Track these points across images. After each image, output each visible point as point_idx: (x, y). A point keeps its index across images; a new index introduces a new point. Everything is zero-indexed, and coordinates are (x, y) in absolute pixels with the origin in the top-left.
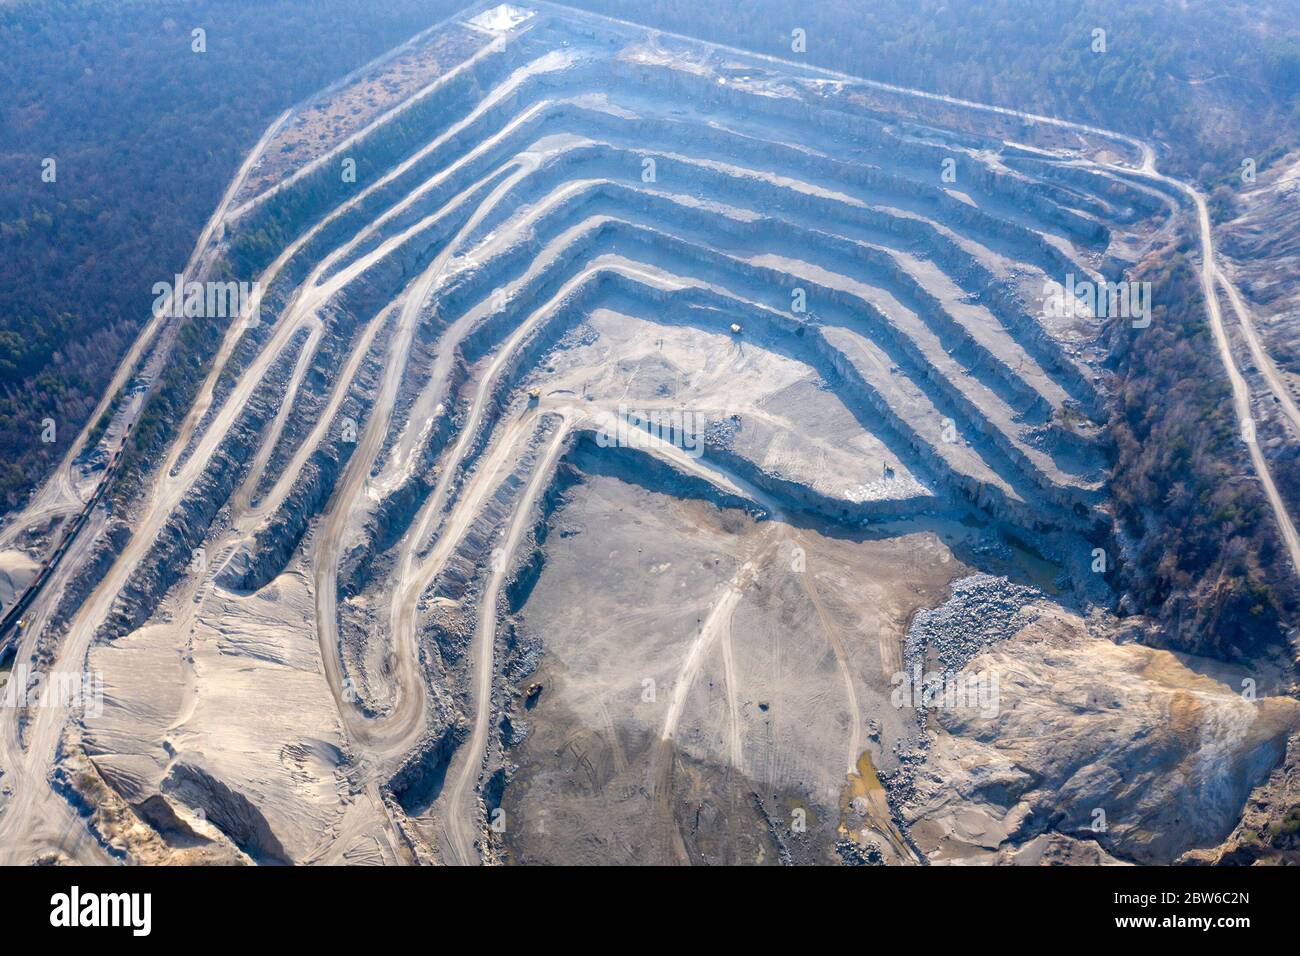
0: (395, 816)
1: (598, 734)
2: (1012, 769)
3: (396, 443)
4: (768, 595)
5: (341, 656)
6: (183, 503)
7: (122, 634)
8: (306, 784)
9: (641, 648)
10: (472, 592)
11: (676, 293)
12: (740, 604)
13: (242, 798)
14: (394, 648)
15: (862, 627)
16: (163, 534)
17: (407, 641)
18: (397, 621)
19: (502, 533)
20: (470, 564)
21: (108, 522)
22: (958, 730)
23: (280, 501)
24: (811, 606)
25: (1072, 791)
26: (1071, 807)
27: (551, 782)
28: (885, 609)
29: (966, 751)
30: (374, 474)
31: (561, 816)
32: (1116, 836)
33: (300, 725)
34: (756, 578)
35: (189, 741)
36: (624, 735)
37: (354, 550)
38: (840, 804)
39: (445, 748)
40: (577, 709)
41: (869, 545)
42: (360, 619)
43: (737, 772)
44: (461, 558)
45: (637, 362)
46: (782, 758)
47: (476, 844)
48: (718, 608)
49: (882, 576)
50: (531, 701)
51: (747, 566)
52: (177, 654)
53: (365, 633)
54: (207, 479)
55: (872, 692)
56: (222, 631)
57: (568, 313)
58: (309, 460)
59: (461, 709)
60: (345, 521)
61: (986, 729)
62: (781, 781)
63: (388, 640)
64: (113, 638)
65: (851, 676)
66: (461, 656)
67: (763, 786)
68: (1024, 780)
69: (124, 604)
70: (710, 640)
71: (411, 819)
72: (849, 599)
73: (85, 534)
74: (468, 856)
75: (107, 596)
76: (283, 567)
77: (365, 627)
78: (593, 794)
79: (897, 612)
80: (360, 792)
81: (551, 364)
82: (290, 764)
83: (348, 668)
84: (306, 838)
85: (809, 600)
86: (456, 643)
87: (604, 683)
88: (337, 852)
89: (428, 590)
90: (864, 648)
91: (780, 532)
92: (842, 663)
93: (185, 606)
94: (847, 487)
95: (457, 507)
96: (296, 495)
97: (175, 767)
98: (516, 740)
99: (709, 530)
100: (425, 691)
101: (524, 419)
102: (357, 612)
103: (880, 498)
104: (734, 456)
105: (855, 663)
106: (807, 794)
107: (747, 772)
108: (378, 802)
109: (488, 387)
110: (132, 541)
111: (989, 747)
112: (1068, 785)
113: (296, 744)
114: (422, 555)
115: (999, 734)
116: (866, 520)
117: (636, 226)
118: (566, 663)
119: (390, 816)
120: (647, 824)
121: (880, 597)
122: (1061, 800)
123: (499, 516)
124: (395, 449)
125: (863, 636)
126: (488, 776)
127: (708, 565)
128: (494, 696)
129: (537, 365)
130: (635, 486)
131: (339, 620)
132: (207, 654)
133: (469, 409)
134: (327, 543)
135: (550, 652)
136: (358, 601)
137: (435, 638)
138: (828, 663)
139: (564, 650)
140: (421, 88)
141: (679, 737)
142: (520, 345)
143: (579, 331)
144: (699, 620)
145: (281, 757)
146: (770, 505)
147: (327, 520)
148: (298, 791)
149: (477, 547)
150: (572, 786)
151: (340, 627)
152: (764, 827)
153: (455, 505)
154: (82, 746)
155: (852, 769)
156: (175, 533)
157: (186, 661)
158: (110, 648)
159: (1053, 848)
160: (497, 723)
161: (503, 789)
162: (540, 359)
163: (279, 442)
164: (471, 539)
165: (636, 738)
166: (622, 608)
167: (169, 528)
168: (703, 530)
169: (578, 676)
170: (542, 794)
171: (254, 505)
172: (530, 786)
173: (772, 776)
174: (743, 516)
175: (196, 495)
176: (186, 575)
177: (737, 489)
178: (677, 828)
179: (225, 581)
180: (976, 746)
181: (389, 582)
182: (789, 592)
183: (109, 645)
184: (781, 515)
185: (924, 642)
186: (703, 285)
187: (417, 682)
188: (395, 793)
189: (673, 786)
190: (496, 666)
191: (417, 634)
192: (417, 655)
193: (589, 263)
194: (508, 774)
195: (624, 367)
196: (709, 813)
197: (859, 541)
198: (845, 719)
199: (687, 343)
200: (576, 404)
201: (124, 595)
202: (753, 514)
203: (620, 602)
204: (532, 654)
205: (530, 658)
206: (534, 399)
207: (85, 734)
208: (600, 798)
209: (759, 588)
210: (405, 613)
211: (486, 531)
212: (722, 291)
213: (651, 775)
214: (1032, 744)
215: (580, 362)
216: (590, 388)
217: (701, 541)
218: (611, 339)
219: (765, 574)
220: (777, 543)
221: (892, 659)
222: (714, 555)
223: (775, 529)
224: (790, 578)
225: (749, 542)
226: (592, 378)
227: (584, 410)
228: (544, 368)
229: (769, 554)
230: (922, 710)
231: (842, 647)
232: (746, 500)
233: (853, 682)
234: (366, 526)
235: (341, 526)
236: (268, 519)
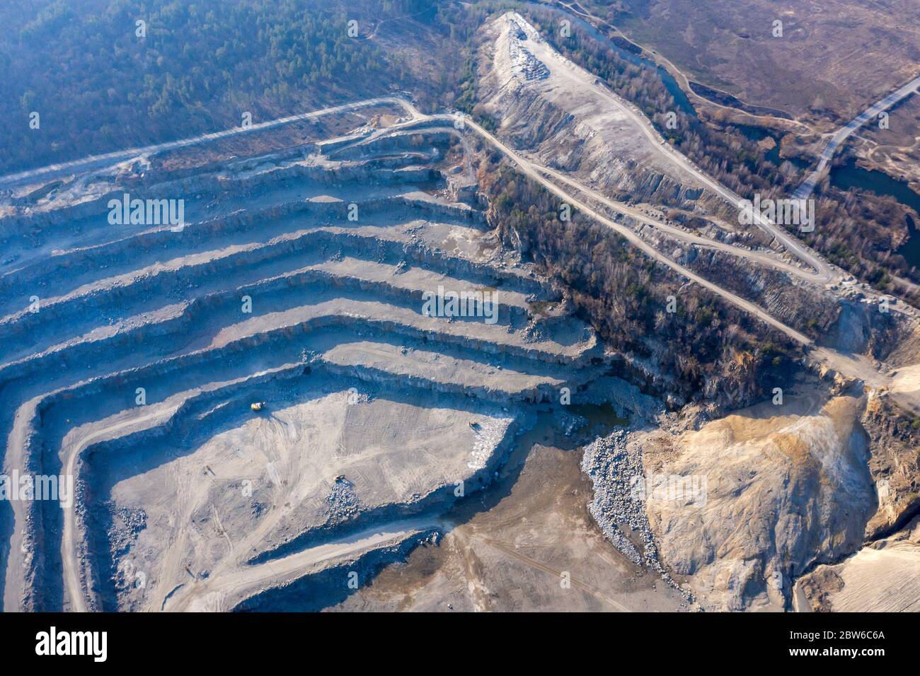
2: (744, 565)
4: (508, 595)
11: (175, 416)
15: (578, 555)
22: (693, 570)
24: (539, 573)
25: (784, 547)
26: (791, 556)
28: (574, 527)
29: (711, 578)
32: (827, 551)
34: (487, 592)
41: (517, 488)
45: (207, 504)
49: (546, 505)
51: (472, 587)
55: (632, 595)
57: (92, 517)
61: (705, 551)
65: (612, 597)
68: (756, 565)
72: (551, 541)
79: (581, 521)
81: (129, 578)
85: (532, 569)
90: (596, 569)
91: (461, 537)
92: (597, 594)
94: (465, 461)
99: (417, 588)
103: (491, 450)
104: (373, 511)
105: (604, 585)
111: (718, 561)
112: (778, 545)
115: (713, 548)
116: (497, 473)
117: (73, 387)
121: (563, 521)
122: (783, 557)
125: (587, 561)
129: (120, 590)
138: (593, 605)
142: (85, 589)
143: (119, 523)
146: (432, 522)
159: (808, 590)
162: (114, 582)
168: (414, 593)
174: (424, 550)
177: (400, 534)
180: (711, 569)
182: (517, 578)
184: (447, 524)
185: (615, 527)
186: (193, 393)
193: (61, 454)
195: (202, 519)
197: (508, 493)
199: (230, 451)
200: (198, 592)
202: (430, 542)
209: (496, 596)
212: (214, 386)
214: (738, 537)
215: (155, 552)
216: (193, 566)
217: (422, 603)
218: (158, 504)
219: (489, 581)
220: (468, 548)
221: (615, 559)
222: (443, 604)
223: (456, 539)
224: (504, 566)
225: (451, 566)
226: (185, 555)
227: (212, 591)
228: (127, 588)
229: (473, 562)
230: (665, 576)
231: (585, 582)
232: (415, 536)
233: (617, 601)
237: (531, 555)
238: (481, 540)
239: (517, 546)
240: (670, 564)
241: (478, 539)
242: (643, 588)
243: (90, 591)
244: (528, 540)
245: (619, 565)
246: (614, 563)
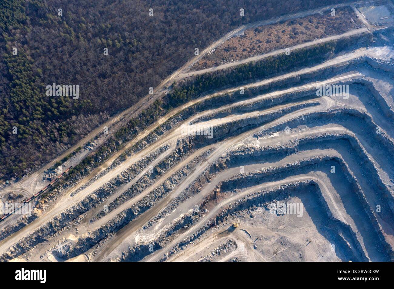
3: (163, 217)
6: (62, 214)
11: (339, 221)
16: (46, 225)
21: (32, 210)
23: (100, 227)
30: (145, 228)
45: (290, 243)
54: (79, 206)
58: (124, 211)
60: (119, 244)
76: (85, 251)
81: (254, 213)
93: (37, 256)
96: (107, 227)
101: (221, 235)
109: (219, 210)
110: (38, 221)
117: (349, 170)
124: (162, 219)
129: (249, 209)
133: (204, 216)
134: (107, 249)
140: (306, 41)
142: (248, 196)
147: (115, 238)
156: (51, 226)
162: (252, 206)
163: (120, 197)
171: (91, 221)
175: (70, 212)
176: (48, 241)
186: (354, 228)
195: (283, 242)
199: (321, 252)
200: (247, 245)
201: (15, 247)
206: (233, 228)
212: (360, 239)
215: (266, 222)
216: (259, 241)
218: (289, 219)
226: (264, 236)
227: (248, 252)
228: (250, 213)
234: (123, 254)
235: (117, 245)
236: (89, 233)
243: (247, 198)
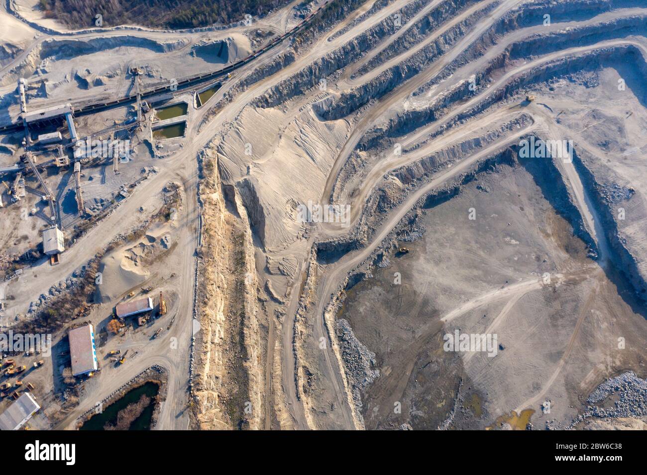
0: (311, 259)
1: (415, 292)
3: (437, 83)
4: (556, 299)
5: (339, 175)
6: (323, 59)
7: (263, 107)
8: (289, 220)
9: (467, 271)
10: (413, 185)
12: (537, 291)
13: (262, 208)
14: (361, 188)
15: (591, 355)
16: (305, 70)
17: (368, 188)
18: (372, 176)
19: (449, 166)
20: (422, 171)
21: (288, 49)
23: (363, 83)
24: (574, 323)
27: (380, 295)
28: (613, 357)
30: (414, 94)
31: (373, 311)
33: (303, 194)
34: (557, 286)
35: (257, 172)
36: (426, 302)
37: (377, 129)
38: (497, 419)
39: (348, 247)
40: (416, 274)
42: (358, 163)
43: (462, 362)
44: (420, 165)
45: (605, 117)
46: (489, 377)
47: (333, 294)
48: (523, 284)
50: (400, 254)
51: (559, 276)
52: (277, 130)
53: (355, 171)
54: (340, 52)
55: (563, 388)
56: (301, 131)
57: (591, 60)
58: (390, 69)
59: (368, 235)
60: (385, 111)
62: (479, 385)
63: (362, 182)
64: (258, 107)
65: (561, 372)
66: (385, 211)
67: (468, 379)
69: (271, 93)
70: (504, 295)
71: (317, 263)
72: (599, 336)
73: (276, 49)
74: (326, 296)
75: (268, 84)
76: (345, 116)
77: (357, 169)
78: (392, 315)
79: (618, 363)
80: (306, 238)
81: (555, 86)
82: (289, 207)
83: (338, 182)
84: (275, 241)
85: (576, 319)
86: (388, 204)
87: (436, 273)
88: (282, 255)
89: (394, 171)
90: (581, 365)
91: (595, 273)
92: (562, 362)
93: (295, 109)
95: (439, 138)
96: (372, 84)
97: (245, 179)
98: (380, 265)
99: (556, 241)
100: (359, 217)
101: (511, 110)
102: (359, 159)
104: (610, 213)
105: (568, 367)
106: (486, 401)
107: (466, 367)
108: (309, 248)
109: (508, 79)
110: (293, 64)
113: (296, 201)
114: (405, 151)
118: (427, 250)
119: (309, 257)
120: (404, 347)
121: (617, 349)
123: (454, 155)
124: (434, 87)
125: (587, 360)
126: (357, 271)
127: (538, 258)
128: (385, 240)
129: (547, 82)
130: (539, 188)
131: (349, 158)
132: (289, 138)
133: (488, 86)
134: (370, 116)
135: (424, 239)
136: (363, 154)
137: (380, 196)
138: (554, 357)
139: (431, 244)
141: (449, 325)
142: (547, 63)
143: (589, 75)
144: (507, 281)
145: (287, 202)
146: (605, 253)
147: (378, 104)
148: (284, 221)
149: (432, 165)
150: (387, 303)
151: (347, 161)
152: (453, 395)
153: (440, 135)
154: (218, 147)
155: (518, 411)
156: (311, 72)
157: (279, 136)
158: (254, 110)
160: (377, 253)
161: (360, 281)
162: (552, 78)
163: (384, 51)
164: (432, 159)
165: (430, 308)
166: (475, 246)
167: (310, 69)
168: (553, 239)
169: (428, 260)
170: (373, 296)
171: (352, 77)
172: (371, 289)
173: (477, 379)
174: (583, 248)
175: (331, 58)
176: (304, 94)
177: (593, 231)
178: (415, 360)
179: (316, 108)
181: (382, 154)
182: (569, 307)
183: (255, 108)
184: (605, 264)
185: (616, 389)
187: (358, 210)
188: (318, 249)
189: (428, 343)
190: (396, 228)
191: (374, 188)
192: (367, 198)
194: (366, 276)
195: (595, 115)
196: (435, 367)
198: (537, 387)
200: (548, 120)
201: (274, 89)
202: (590, 251)
203: (477, 242)
204: (416, 234)
205: (414, 235)
206: (528, 101)
207: (222, 143)
208: (393, 319)
210: (377, 174)
211: (442, 160)
213: (423, 329)
215: (572, 95)
216: (564, 115)
217: (546, 244)
218: (603, 92)
219: (565, 287)
220: (588, 276)
221: (591, 383)
222: (546, 256)
223: (594, 269)
224: (576, 300)
225: (573, 264)
226: (570, 110)
227: (549, 126)
228: (549, 86)
229: (577, 279)
230: (580, 417)
231: (570, 355)
232: (593, 241)
233: (558, 375)
234: (391, 120)
235: (381, 112)
236: (352, 89)
237: (587, 320)
238: (594, 286)
239: (592, 311)
240: (590, 425)
241: (595, 284)
242: (570, 398)
243: (547, 66)
244: (598, 320)
245: (586, 384)
246: (587, 381)
